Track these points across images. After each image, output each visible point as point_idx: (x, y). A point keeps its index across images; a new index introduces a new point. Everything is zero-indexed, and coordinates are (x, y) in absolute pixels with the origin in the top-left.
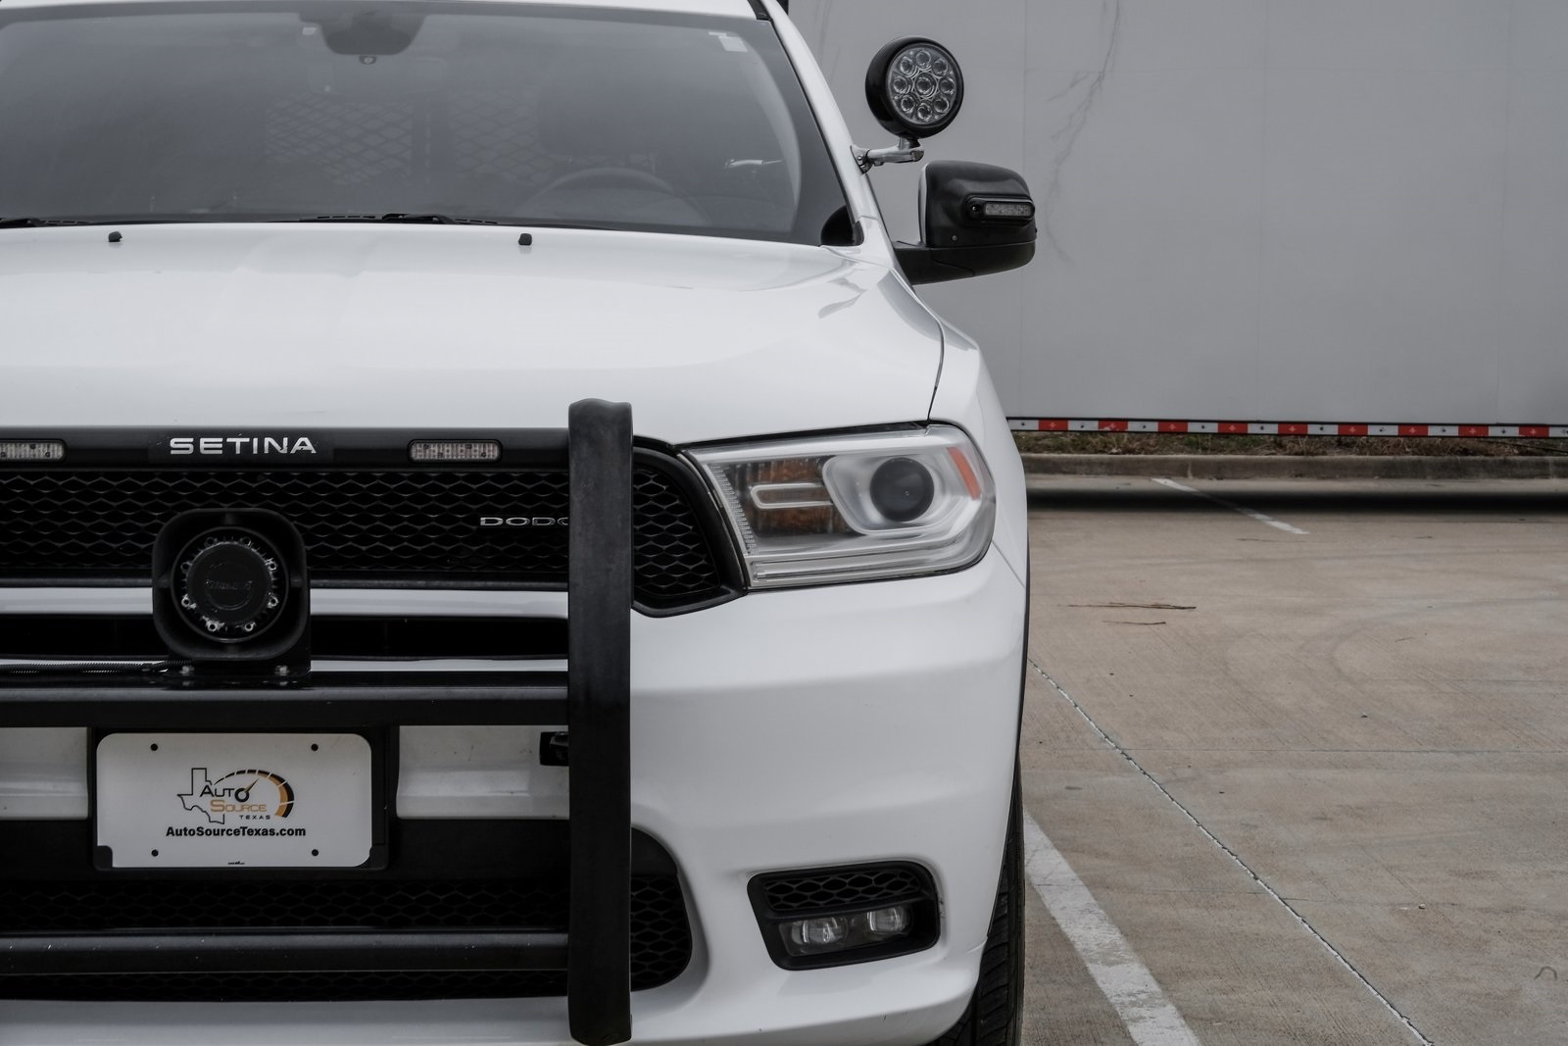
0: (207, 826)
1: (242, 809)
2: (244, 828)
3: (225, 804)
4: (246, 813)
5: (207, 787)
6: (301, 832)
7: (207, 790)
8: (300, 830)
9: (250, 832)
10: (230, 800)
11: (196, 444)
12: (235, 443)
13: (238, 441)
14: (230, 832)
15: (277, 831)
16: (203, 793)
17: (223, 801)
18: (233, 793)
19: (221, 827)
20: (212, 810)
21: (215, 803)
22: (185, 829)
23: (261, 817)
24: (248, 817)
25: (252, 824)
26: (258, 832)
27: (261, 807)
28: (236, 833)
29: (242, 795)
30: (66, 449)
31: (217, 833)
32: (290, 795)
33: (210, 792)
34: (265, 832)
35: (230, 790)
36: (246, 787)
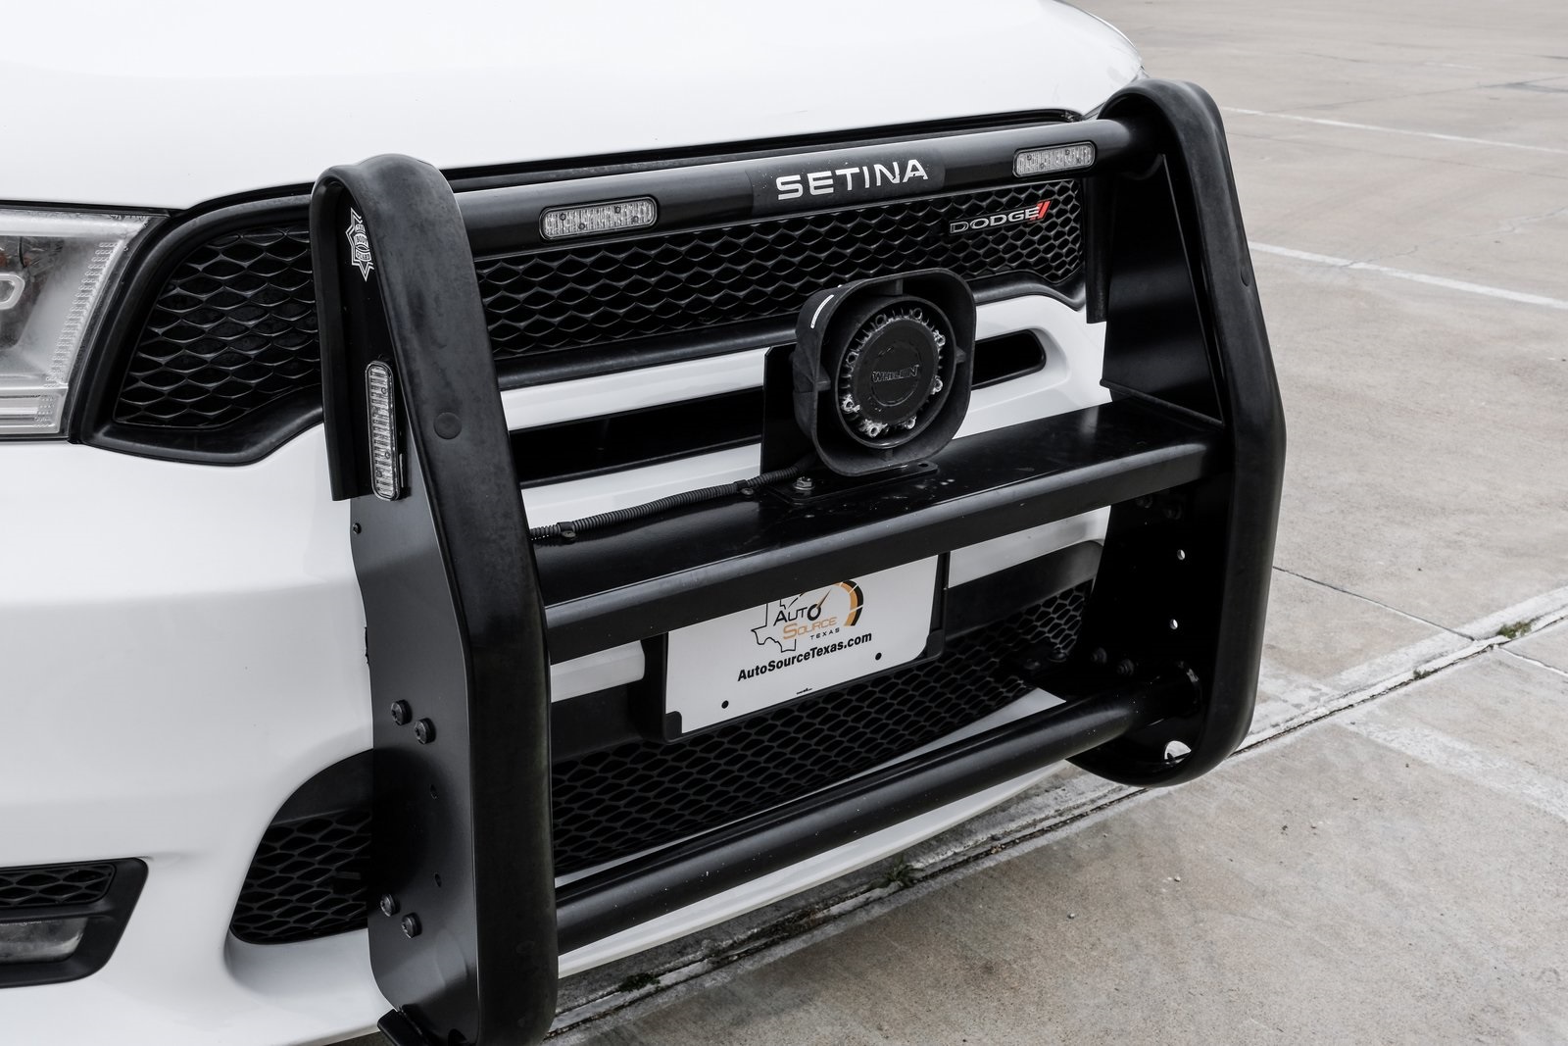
0: (779, 657)
1: (814, 626)
2: (813, 650)
3: (797, 628)
4: (817, 631)
5: (781, 612)
6: (868, 637)
7: (781, 617)
8: (867, 636)
9: (820, 652)
10: (803, 621)
11: (804, 182)
12: (845, 175)
13: (848, 172)
14: (800, 658)
15: (845, 643)
16: (778, 620)
17: (796, 624)
18: (806, 612)
19: (792, 654)
20: (785, 638)
21: (788, 629)
22: (757, 668)
23: (831, 632)
24: (818, 636)
25: (821, 643)
26: (827, 649)
27: (832, 621)
28: (806, 656)
29: (814, 613)
30: (660, 209)
31: (787, 663)
32: (860, 601)
33: (784, 618)
34: (834, 648)
35: (802, 609)
36: (818, 603)
